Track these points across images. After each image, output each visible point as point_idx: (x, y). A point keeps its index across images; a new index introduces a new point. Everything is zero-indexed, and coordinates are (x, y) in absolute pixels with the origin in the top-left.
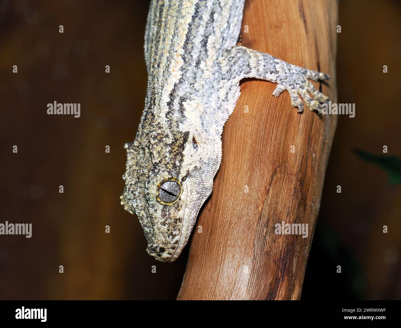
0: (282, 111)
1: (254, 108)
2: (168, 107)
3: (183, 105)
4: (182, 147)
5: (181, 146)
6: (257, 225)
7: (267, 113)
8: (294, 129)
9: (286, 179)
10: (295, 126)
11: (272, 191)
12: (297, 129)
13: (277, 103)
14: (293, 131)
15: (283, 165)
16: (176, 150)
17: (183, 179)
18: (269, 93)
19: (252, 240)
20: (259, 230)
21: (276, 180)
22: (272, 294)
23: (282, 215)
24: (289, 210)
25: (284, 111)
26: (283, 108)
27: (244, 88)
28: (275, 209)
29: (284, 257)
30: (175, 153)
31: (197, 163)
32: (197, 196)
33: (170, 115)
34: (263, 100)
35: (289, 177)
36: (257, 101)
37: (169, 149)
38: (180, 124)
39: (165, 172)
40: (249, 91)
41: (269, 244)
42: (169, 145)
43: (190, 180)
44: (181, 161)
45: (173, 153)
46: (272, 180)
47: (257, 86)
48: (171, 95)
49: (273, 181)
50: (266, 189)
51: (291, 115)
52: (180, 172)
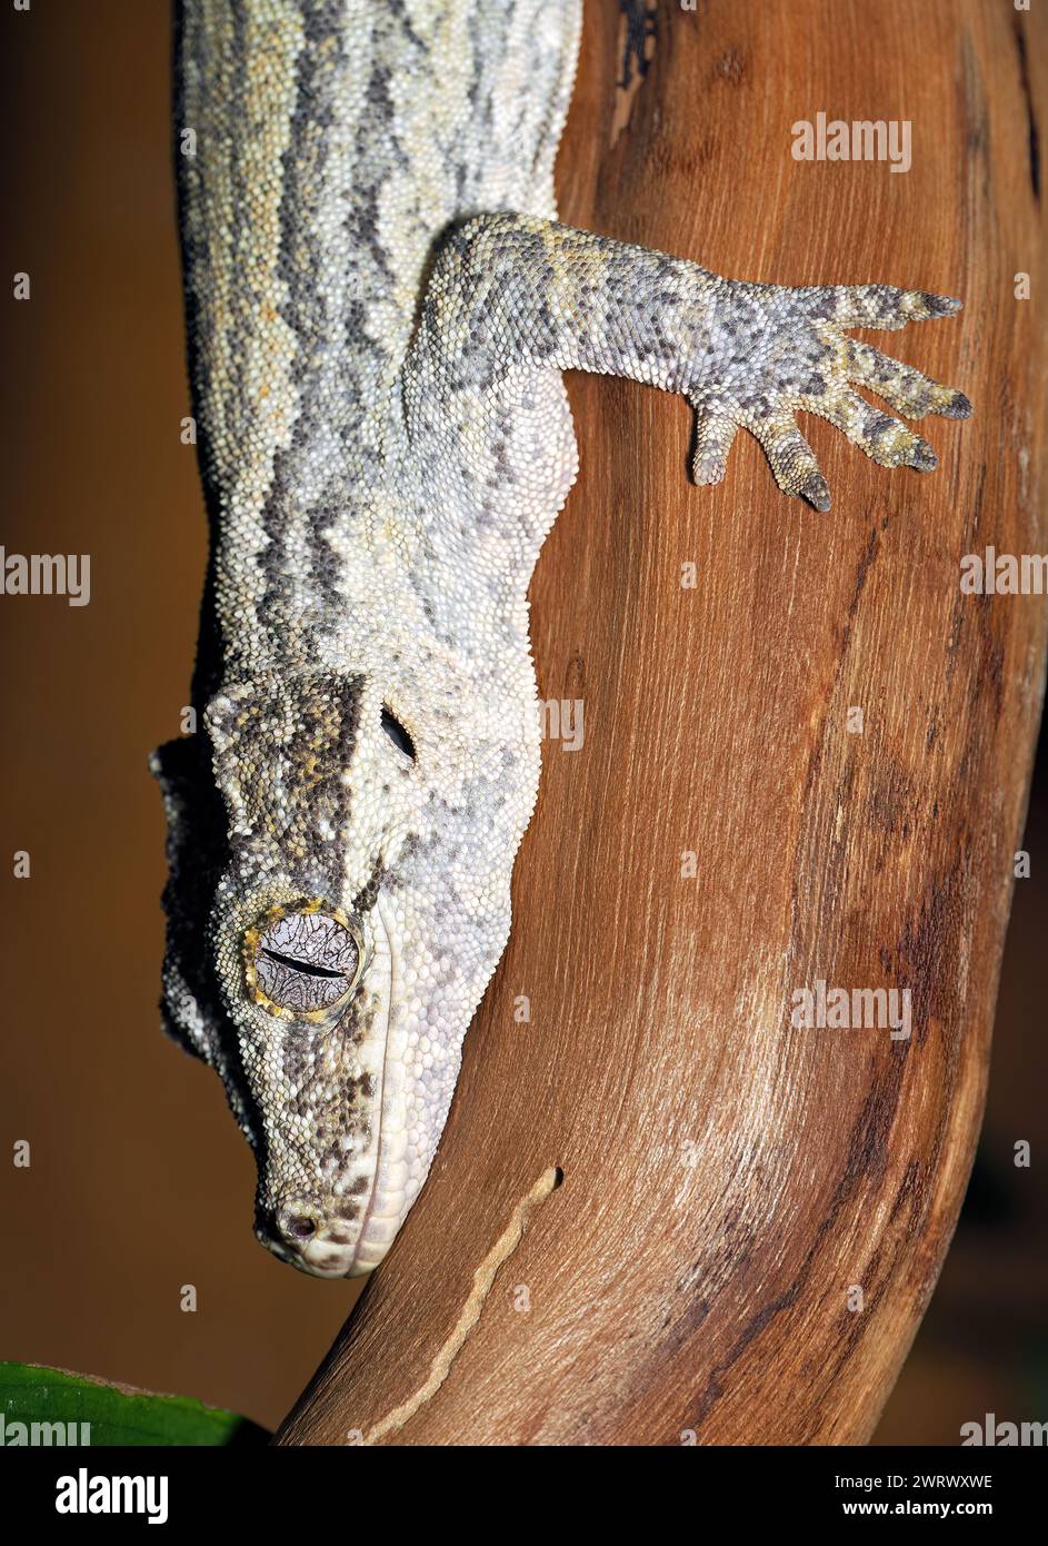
0: (888, 262)
1: (757, 251)
2: (260, 572)
3: (325, 543)
4: (341, 750)
5: (330, 749)
6: (806, 793)
7: (820, 275)
8: (940, 344)
9: (918, 580)
10: (946, 330)
11: (863, 639)
12: (953, 342)
13: (863, 228)
14: (935, 353)
15: (904, 513)
16: (311, 772)
17: (364, 902)
18: (824, 182)
19: (787, 867)
20: (813, 818)
21: (879, 587)
22: (878, 1105)
23: (908, 746)
24: (934, 720)
25: (894, 266)
26: (891, 250)
27: (702, 158)
28: (879, 717)
29: (923, 932)
30: (311, 785)
31: (419, 822)
32: (436, 967)
33: (274, 608)
34: (795, 213)
35: (930, 569)
36: (768, 218)
37: (283, 767)
38: (323, 642)
39: (282, 876)
40: (732, 173)
41: (857, 878)
42: (282, 750)
43: (395, 900)
44: (341, 817)
45: (298, 783)
46: (860, 587)
47: (765, 150)
48: (269, 513)
49: (865, 592)
50: (834, 627)
51: (926, 282)
52: (341, 868)
